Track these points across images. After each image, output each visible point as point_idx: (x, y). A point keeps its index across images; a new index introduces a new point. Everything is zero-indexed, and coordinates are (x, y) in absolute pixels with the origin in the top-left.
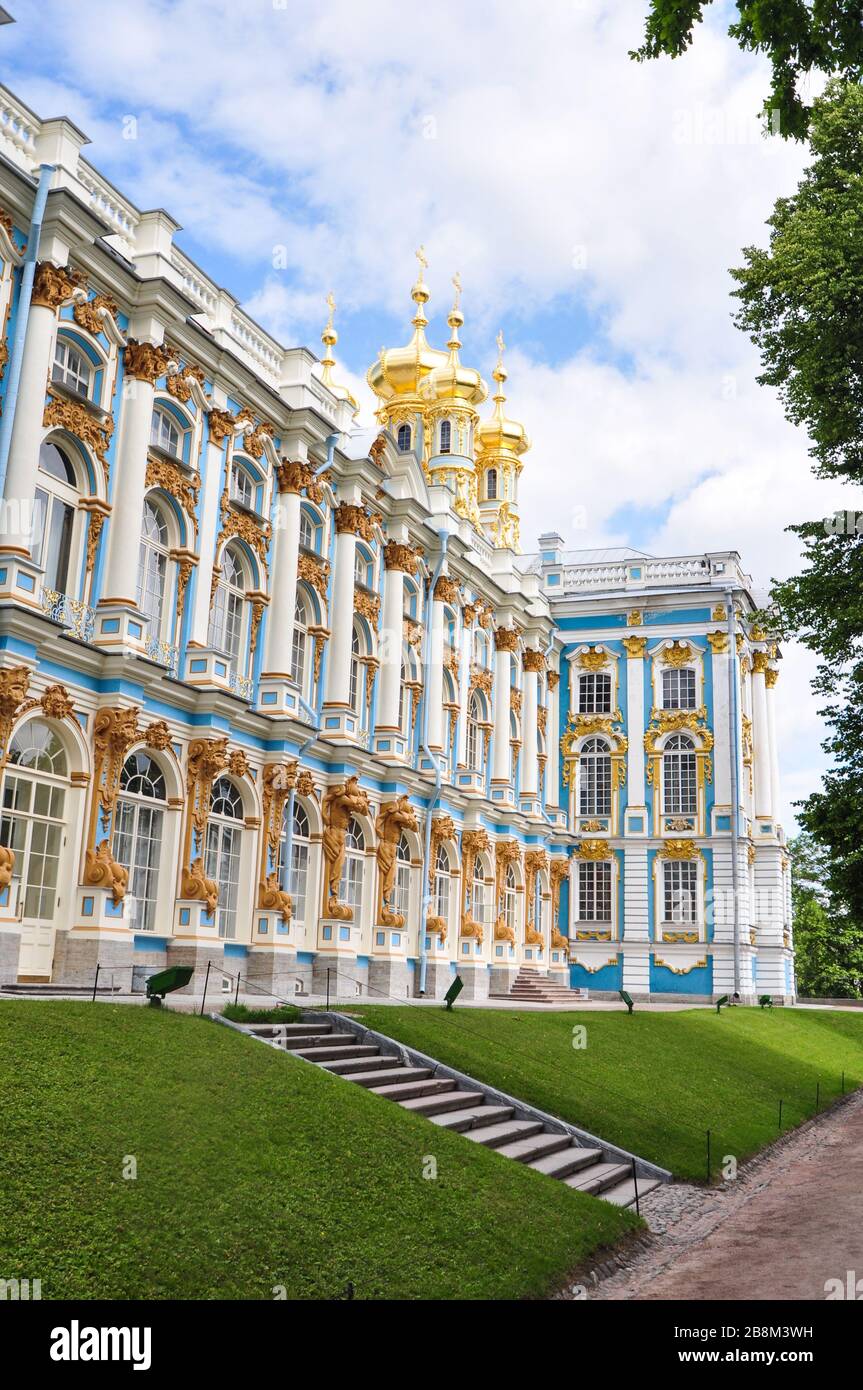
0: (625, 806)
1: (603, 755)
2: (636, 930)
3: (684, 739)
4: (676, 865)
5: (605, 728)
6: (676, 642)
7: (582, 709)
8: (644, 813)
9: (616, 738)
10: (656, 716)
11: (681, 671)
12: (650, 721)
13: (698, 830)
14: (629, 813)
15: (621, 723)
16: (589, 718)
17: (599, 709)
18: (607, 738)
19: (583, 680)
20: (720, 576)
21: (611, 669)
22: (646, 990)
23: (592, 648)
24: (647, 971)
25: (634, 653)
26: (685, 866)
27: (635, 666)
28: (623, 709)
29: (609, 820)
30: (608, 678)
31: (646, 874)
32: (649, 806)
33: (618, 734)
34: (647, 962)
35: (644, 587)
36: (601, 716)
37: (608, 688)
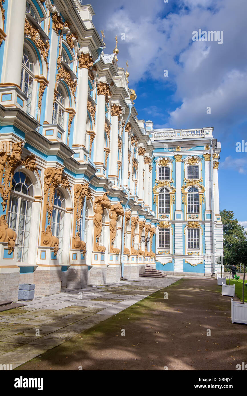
0: (175, 210)
2: (179, 250)
5: (168, 185)
6: (193, 157)
7: (160, 178)
8: (181, 213)
9: (172, 188)
10: (185, 181)
12: (183, 182)
13: (200, 218)
14: (176, 213)
15: (173, 182)
16: (163, 181)
17: (166, 179)
18: (168, 188)
19: (160, 168)
20: (207, 135)
21: (170, 165)
22: (182, 271)
23: (164, 158)
24: (182, 265)
25: (178, 160)
27: (178, 164)
28: (174, 178)
30: (169, 168)
31: (182, 232)
32: (183, 210)
33: (172, 186)
34: (182, 262)
35: (181, 139)
36: (167, 181)
37: (169, 171)
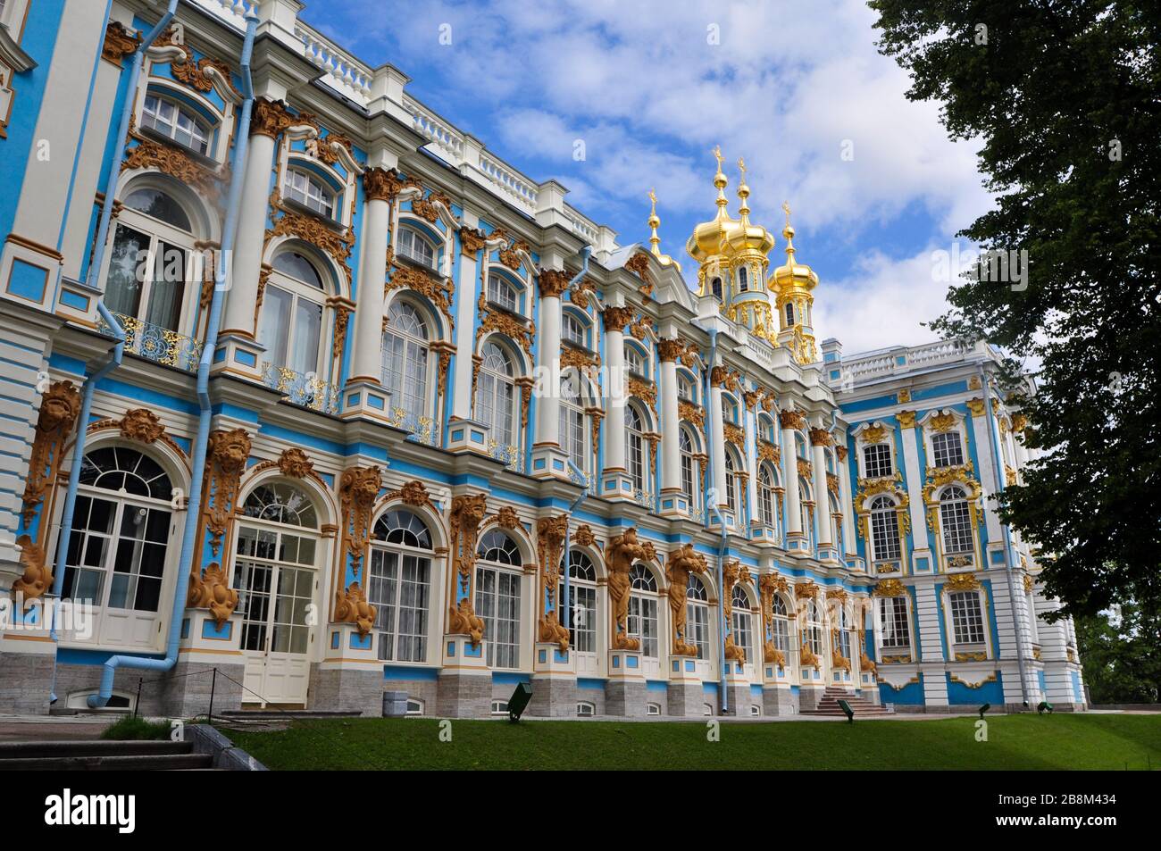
0: (911, 550)
1: (890, 509)
2: (932, 651)
3: (956, 490)
4: (961, 596)
5: (889, 487)
6: (940, 411)
7: (869, 474)
8: (928, 554)
9: (899, 495)
10: (930, 473)
11: (948, 434)
12: (926, 478)
13: (977, 564)
14: (916, 555)
15: (902, 482)
16: (874, 481)
17: (883, 474)
18: (891, 496)
19: (867, 451)
20: (972, 353)
21: (888, 440)
22: (946, 702)
23: (871, 424)
24: (945, 686)
25: (906, 424)
26: (968, 596)
27: (908, 435)
28: (902, 470)
29: (900, 562)
30: (887, 447)
31: (935, 604)
32: (932, 548)
33: (899, 491)
34: (944, 679)
35: (908, 370)
36: (884, 478)
37: (888, 455)
